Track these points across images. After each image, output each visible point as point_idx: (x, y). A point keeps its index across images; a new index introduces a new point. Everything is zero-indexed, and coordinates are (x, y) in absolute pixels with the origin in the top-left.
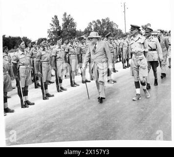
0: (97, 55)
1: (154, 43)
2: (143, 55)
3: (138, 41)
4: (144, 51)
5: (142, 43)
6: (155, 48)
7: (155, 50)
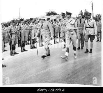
0: (43, 29)
1: (92, 23)
2: (74, 32)
3: (71, 23)
4: (75, 29)
5: (73, 24)
6: (93, 26)
7: (93, 28)
